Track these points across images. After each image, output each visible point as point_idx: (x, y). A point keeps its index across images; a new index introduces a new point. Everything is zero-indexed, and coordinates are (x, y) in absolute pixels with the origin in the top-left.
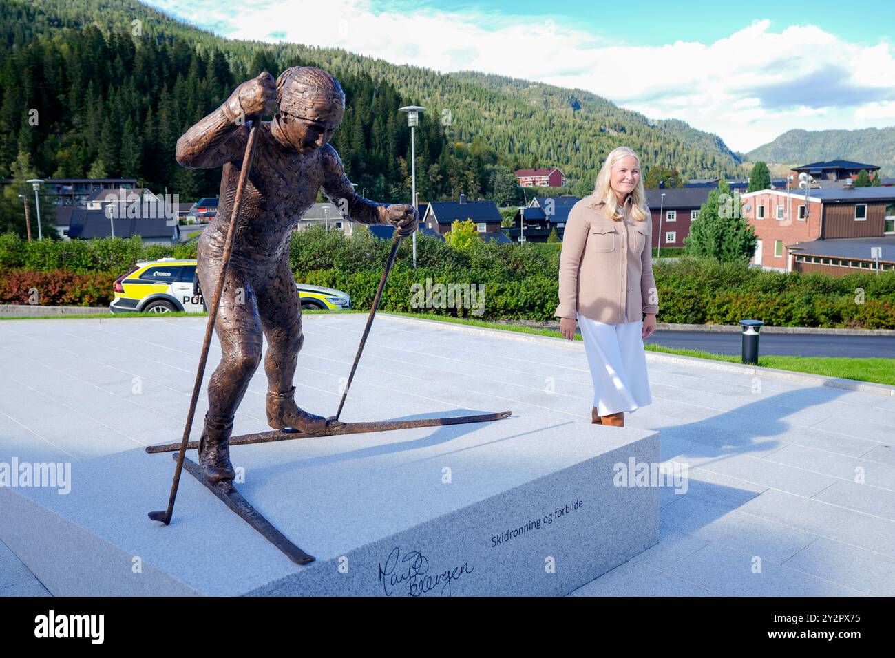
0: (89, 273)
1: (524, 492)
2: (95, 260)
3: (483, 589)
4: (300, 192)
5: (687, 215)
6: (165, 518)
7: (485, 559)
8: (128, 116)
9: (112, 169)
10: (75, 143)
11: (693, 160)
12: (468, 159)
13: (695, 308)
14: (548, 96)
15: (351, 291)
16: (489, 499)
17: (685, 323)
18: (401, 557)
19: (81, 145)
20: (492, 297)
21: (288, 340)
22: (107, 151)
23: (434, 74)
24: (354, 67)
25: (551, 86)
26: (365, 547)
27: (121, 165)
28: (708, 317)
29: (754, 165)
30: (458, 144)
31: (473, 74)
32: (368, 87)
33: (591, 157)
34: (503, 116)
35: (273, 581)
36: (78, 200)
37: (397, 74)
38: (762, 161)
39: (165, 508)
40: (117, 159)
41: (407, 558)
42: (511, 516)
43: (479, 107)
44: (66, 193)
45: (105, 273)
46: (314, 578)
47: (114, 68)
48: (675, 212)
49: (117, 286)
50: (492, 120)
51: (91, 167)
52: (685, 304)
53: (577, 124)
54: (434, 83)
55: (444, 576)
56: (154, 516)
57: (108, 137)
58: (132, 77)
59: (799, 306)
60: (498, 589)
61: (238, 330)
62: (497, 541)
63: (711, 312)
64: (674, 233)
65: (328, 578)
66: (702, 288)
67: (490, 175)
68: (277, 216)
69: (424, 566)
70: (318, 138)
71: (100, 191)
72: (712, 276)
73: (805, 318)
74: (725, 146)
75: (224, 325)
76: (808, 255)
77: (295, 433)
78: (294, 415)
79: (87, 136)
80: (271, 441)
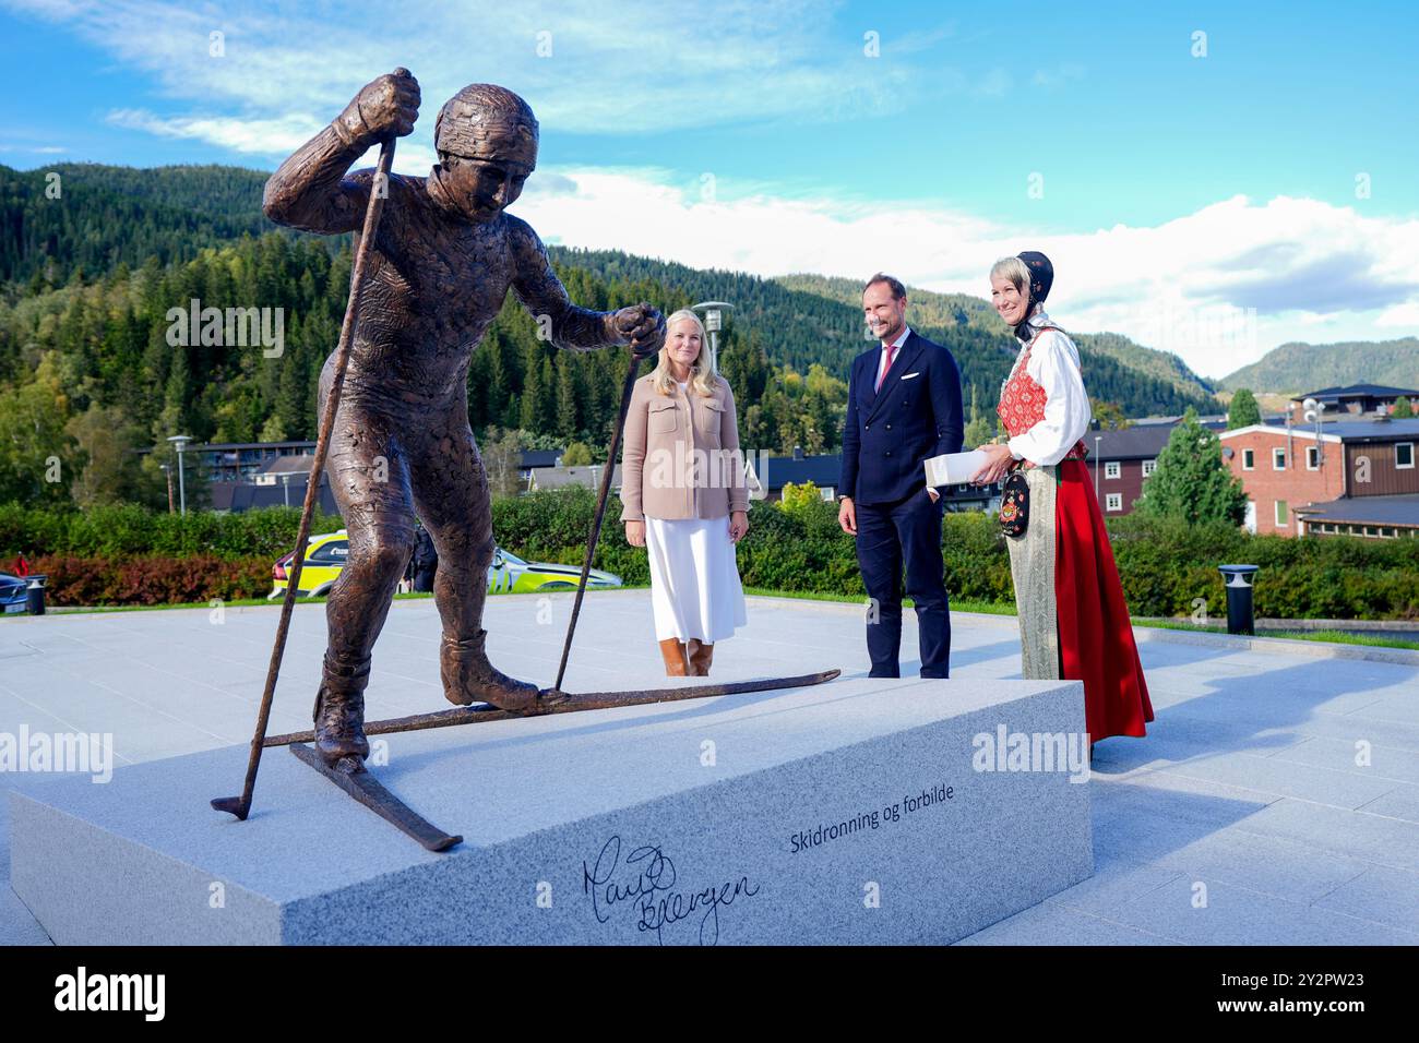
0: (242, 558)
1: (846, 760)
2: (252, 540)
3: (778, 928)
4: (474, 287)
5: (1138, 468)
6: (240, 808)
7: (780, 873)
8: (318, 353)
9: (293, 428)
10: (243, 393)
11: (1141, 391)
12: (805, 399)
13: (1157, 591)
14: (919, 306)
15: (626, 575)
16: (783, 766)
17: (1142, 615)
18: (625, 854)
19: (252, 396)
20: (840, 580)
21: (468, 544)
22: (288, 403)
23: (752, 280)
24: (636, 274)
25: (922, 291)
26: (557, 830)
27: (306, 421)
28: (1177, 606)
29: (1232, 396)
30: (789, 377)
31: (808, 278)
32: (657, 300)
33: (987, 391)
34: (854, 336)
35: (385, 876)
36: (246, 473)
37: (699, 282)
38: (1245, 388)
39: (239, 792)
40: (300, 413)
41: (636, 856)
42: (825, 800)
43: (819, 324)
44: (228, 464)
45: (265, 558)
46: (460, 876)
47: (299, 288)
48: (1118, 464)
49: (277, 572)
50: (839, 341)
51: (263, 427)
52: (1140, 586)
53: (964, 344)
54: (753, 292)
55: (704, 896)
56: (220, 805)
57: (289, 383)
58: (325, 300)
59: (1320, 587)
60: (806, 931)
61: (373, 505)
62: (800, 843)
63: (1181, 598)
64: (1119, 496)
65: (487, 879)
66: (1164, 562)
67: (837, 421)
68: (439, 326)
69: (668, 876)
70: (496, 191)
71: (275, 459)
72: (1180, 544)
73: (1331, 604)
74: (1188, 369)
75: (351, 497)
76: (1328, 521)
77: (490, 713)
78: (486, 679)
79: (260, 384)
80: (450, 725)
